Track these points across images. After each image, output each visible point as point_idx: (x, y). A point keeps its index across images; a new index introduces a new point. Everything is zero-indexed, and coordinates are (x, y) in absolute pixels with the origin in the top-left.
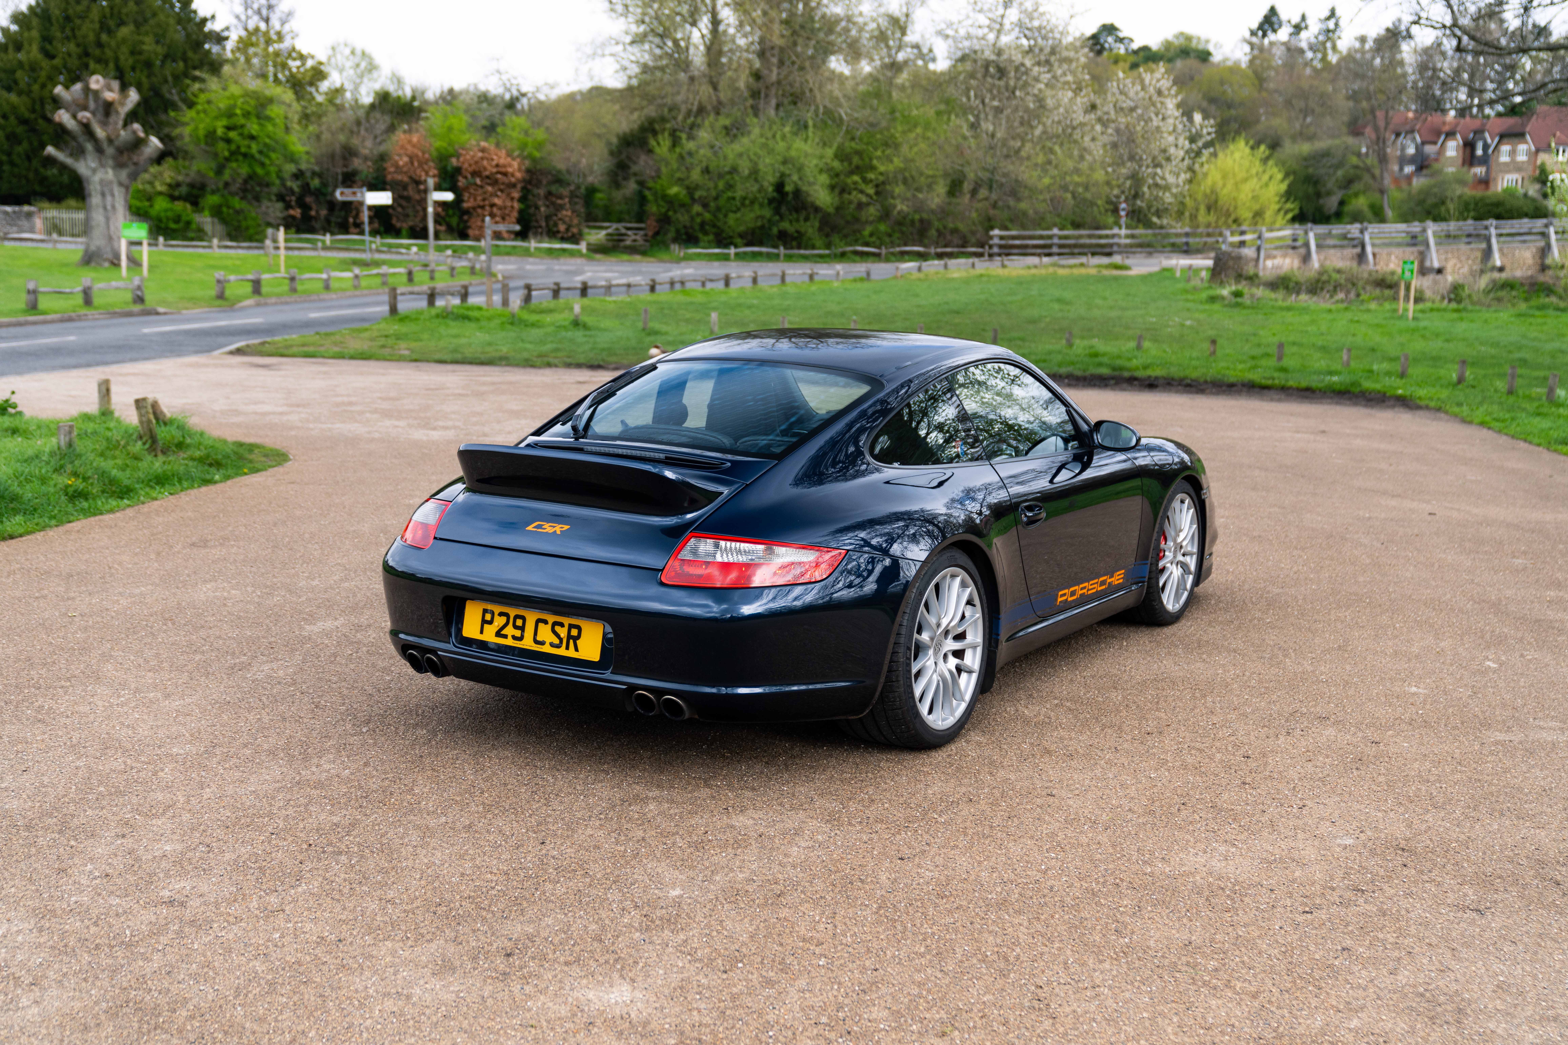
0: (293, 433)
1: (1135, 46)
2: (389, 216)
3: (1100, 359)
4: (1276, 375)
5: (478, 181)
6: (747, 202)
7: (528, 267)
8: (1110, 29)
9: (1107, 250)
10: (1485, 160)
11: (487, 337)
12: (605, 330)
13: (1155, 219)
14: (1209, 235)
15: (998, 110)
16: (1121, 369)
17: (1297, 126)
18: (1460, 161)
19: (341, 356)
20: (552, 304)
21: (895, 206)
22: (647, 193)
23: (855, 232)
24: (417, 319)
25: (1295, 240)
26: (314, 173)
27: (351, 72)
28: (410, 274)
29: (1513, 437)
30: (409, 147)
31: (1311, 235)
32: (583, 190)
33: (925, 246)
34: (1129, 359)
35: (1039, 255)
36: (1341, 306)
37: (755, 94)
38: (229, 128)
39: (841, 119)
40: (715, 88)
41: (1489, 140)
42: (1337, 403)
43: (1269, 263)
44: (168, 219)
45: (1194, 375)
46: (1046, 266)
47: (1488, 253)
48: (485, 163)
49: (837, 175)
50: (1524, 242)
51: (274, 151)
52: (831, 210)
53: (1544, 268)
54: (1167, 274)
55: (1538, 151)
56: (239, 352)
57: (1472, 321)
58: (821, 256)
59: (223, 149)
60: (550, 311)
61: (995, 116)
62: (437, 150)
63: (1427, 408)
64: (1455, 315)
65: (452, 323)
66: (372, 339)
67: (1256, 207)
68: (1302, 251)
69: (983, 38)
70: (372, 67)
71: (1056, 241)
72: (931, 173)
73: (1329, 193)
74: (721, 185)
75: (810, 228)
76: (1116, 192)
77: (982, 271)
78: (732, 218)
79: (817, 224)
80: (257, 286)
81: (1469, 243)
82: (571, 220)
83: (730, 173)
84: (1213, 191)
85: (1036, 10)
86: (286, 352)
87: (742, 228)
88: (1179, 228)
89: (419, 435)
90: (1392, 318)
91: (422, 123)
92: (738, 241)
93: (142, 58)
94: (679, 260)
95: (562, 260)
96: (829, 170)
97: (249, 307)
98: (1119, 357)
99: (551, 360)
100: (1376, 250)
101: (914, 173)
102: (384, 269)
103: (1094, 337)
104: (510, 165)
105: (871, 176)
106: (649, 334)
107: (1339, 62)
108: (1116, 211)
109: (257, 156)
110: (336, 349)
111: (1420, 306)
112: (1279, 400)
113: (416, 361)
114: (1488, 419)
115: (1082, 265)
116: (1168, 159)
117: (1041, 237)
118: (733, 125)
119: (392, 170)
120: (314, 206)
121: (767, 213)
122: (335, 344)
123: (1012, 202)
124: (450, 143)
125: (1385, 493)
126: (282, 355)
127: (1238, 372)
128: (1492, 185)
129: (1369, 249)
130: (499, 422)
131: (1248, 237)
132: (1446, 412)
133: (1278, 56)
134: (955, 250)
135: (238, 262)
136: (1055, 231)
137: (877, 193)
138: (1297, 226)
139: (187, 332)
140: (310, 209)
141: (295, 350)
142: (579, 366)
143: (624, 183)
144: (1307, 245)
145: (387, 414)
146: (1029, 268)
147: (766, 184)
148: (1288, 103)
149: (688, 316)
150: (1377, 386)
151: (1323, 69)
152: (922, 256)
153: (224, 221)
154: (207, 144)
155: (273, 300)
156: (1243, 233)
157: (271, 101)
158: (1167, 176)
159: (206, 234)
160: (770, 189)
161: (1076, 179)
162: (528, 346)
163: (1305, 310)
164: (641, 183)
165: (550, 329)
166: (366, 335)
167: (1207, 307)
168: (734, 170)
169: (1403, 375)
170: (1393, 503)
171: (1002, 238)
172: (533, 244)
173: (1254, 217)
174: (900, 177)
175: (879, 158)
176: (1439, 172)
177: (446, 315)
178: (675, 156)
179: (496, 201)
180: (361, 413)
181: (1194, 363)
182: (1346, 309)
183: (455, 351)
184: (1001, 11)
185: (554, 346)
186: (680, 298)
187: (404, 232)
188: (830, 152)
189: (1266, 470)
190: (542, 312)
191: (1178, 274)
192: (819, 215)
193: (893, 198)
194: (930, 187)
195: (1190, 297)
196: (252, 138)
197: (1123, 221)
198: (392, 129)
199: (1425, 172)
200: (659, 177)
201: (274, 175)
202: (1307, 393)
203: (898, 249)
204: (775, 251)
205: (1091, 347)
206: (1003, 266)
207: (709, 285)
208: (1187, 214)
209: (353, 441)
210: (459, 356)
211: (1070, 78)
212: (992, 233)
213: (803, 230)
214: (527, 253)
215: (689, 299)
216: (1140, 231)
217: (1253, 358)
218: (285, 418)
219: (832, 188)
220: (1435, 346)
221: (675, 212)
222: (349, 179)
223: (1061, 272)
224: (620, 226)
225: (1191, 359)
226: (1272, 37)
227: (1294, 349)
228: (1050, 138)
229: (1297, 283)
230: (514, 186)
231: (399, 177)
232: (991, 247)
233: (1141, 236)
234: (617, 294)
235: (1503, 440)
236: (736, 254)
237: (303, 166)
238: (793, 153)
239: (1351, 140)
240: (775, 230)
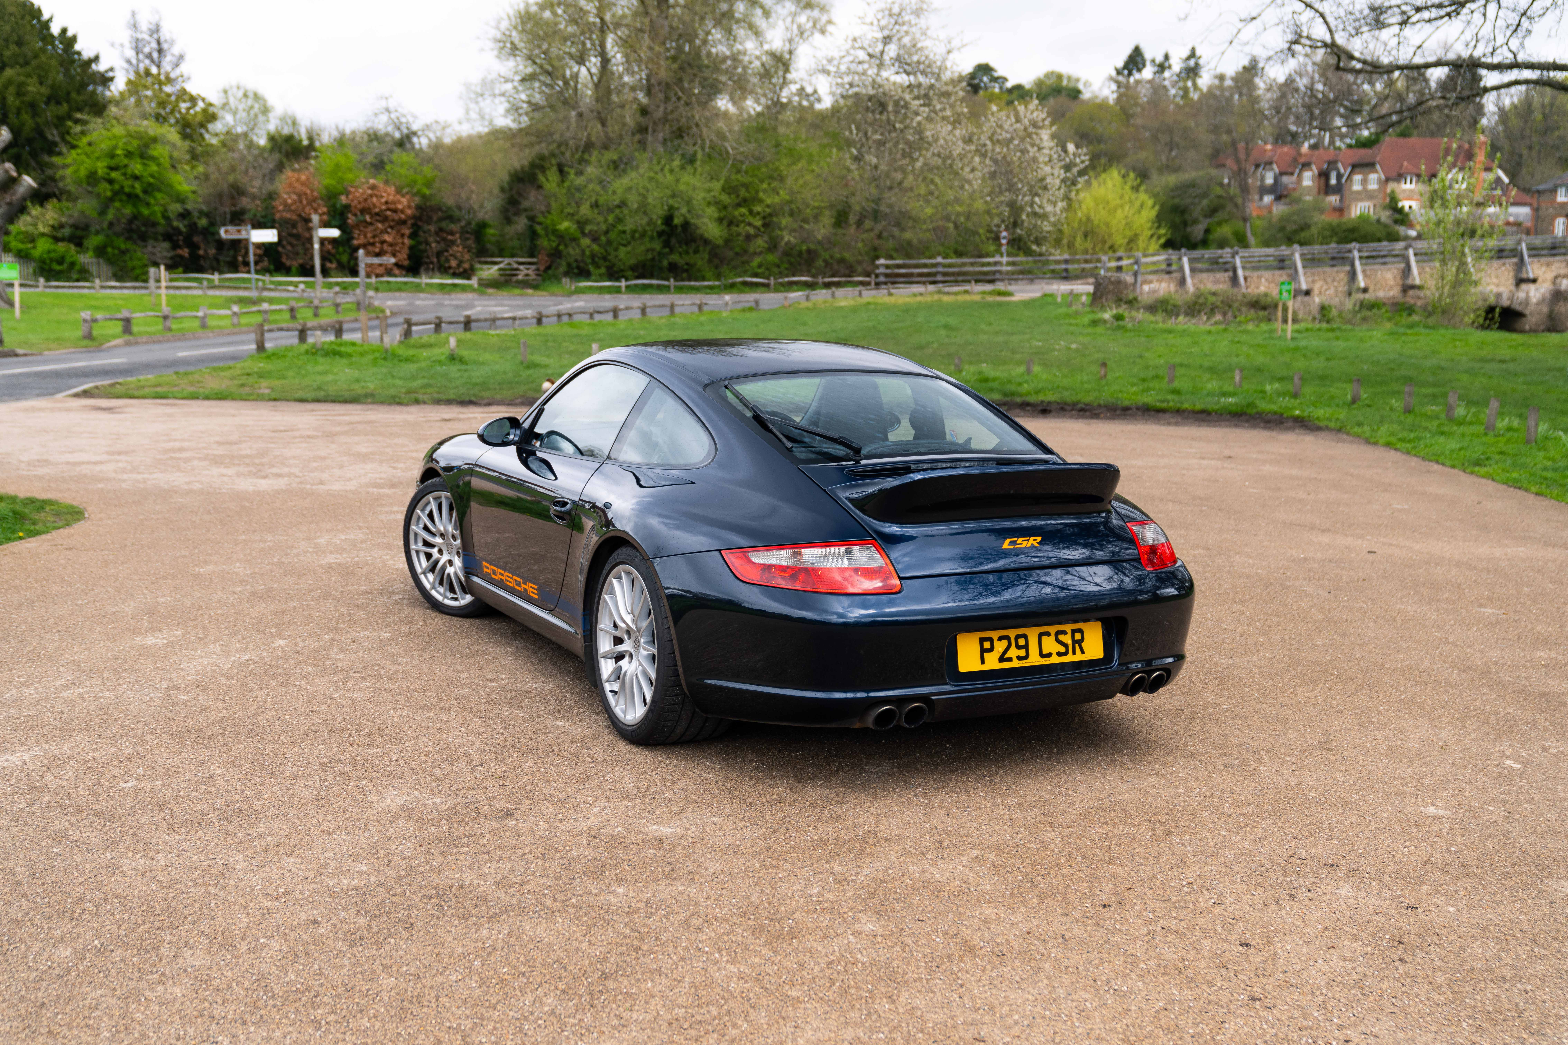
0: (100, 486)
1: (1009, 85)
2: (279, 254)
3: (991, 384)
4: (1170, 397)
5: (368, 218)
6: (638, 235)
7: (418, 303)
8: (984, 69)
9: (990, 277)
10: (1338, 189)
11: (356, 374)
12: (483, 364)
13: (1034, 247)
14: (1086, 261)
15: (881, 143)
16: (1012, 394)
17: (1164, 159)
18: (1315, 190)
19: (194, 397)
20: (433, 338)
21: (782, 238)
22: (538, 228)
23: (743, 263)
24: (284, 356)
25: (1169, 265)
26: (201, 213)
27: (244, 115)
28: (292, 310)
29: (1423, 458)
30: (297, 185)
31: (1185, 260)
32: (473, 225)
33: (813, 276)
34: (1020, 384)
35: (924, 283)
36: (1222, 327)
37: (642, 130)
38: (112, 169)
39: (727, 152)
40: (603, 124)
41: (1342, 170)
42: (1236, 426)
43: (1146, 288)
44: (51, 260)
45: (1088, 399)
46: (931, 294)
47: (1353, 275)
48: (374, 199)
49: (725, 208)
50: (1384, 264)
51: (159, 190)
52: (720, 242)
53: (1406, 289)
54: (1050, 299)
55: (1387, 180)
56: (86, 394)
57: (1347, 340)
58: (711, 288)
59: (105, 189)
60: (431, 346)
61: (878, 149)
62: (326, 188)
63: (1327, 429)
64: (1331, 335)
65: (321, 360)
66: (232, 378)
67: (1130, 233)
68: (1176, 275)
69: (864, 73)
70: (266, 110)
71: (940, 269)
72: (816, 204)
73: (1195, 222)
74: (611, 218)
75: (700, 260)
76: (996, 221)
77: (870, 300)
78: (622, 252)
79: (706, 256)
80: (127, 324)
81: (1333, 266)
82: (462, 256)
83: (619, 207)
84: (1089, 219)
85: (914, 46)
86: (136, 393)
87: (632, 262)
88: (1058, 255)
89: (246, 485)
90: (1271, 338)
91: (312, 162)
92: (629, 273)
93: (27, 99)
94: (570, 294)
95: (453, 296)
96: (717, 203)
97: (118, 346)
98: (1009, 382)
99: (420, 397)
100: (1247, 274)
101: (800, 205)
102: (265, 306)
103: (982, 362)
104: (399, 202)
105: (758, 208)
106: (528, 367)
107: (1200, 99)
108: (997, 239)
109: (141, 195)
110: (191, 389)
111: (1297, 327)
112: (1177, 424)
113: (275, 400)
114: (1393, 439)
115: (966, 292)
116: (1045, 188)
117: (925, 266)
118: (620, 159)
119: (281, 208)
120: (202, 245)
121: (657, 245)
122: (191, 383)
123: (896, 231)
124: (340, 181)
125: (1312, 528)
126: (131, 397)
127: (1131, 395)
128: (1346, 212)
129: (1240, 272)
130: (341, 467)
131: (1125, 262)
132: (1348, 433)
133: (1144, 93)
134: (843, 279)
135: (120, 302)
136: (939, 260)
137: (765, 225)
138: (1170, 251)
139: (37, 374)
140: (199, 248)
141: (147, 391)
142: (449, 402)
143: (515, 218)
144: (1181, 269)
145: (216, 461)
146: (915, 295)
147: (654, 217)
148: (1155, 138)
149: (572, 348)
150: (1273, 407)
151: (1185, 105)
152: (811, 286)
153: (110, 262)
154: (89, 184)
155: (144, 340)
156: (1120, 259)
157: (154, 140)
158: (1045, 205)
159: (92, 275)
160: (659, 222)
161: (958, 208)
162: (398, 382)
163: (1184, 333)
164: (532, 219)
165: (423, 364)
166: (227, 374)
167: (1090, 330)
168: (623, 204)
169: (1295, 395)
170: (1325, 539)
171: (887, 267)
172: (424, 280)
173: (1128, 243)
174: (787, 209)
175: (765, 191)
176: (1298, 200)
177: (316, 352)
178: (564, 191)
179: (387, 238)
180: (187, 460)
181: (1086, 386)
182: (1225, 330)
183: (319, 388)
184: (880, 47)
185: (426, 381)
186: (568, 331)
187: (294, 270)
188: (717, 186)
189: (1180, 503)
190: (422, 346)
191: (1059, 300)
192: (708, 248)
193: (781, 229)
194: (816, 217)
195: (1073, 321)
196: (136, 178)
197: (1004, 249)
198: (280, 167)
199: (1283, 200)
200: (549, 212)
201: (159, 215)
202: (1204, 416)
203: (786, 279)
204: (666, 283)
205: (980, 373)
206: (890, 294)
207: (597, 317)
208: (1065, 241)
209: (165, 494)
210: (322, 394)
211: (948, 113)
212: (878, 262)
213: (692, 262)
214: (418, 288)
215: (575, 331)
216: (1021, 258)
217: (1144, 380)
218: (98, 468)
219: (720, 220)
220: (1318, 365)
221: (566, 246)
222: (237, 218)
223: (946, 299)
224: (511, 260)
225: (1082, 383)
226: (1137, 76)
227: (1182, 371)
228: (931, 170)
229: (1175, 306)
230: (404, 222)
231: (288, 216)
232: (877, 276)
233: (1022, 262)
234: (501, 328)
235: (1414, 462)
236: (627, 287)
237: (190, 206)
238: (682, 187)
239: (1214, 172)
240: (665, 263)
